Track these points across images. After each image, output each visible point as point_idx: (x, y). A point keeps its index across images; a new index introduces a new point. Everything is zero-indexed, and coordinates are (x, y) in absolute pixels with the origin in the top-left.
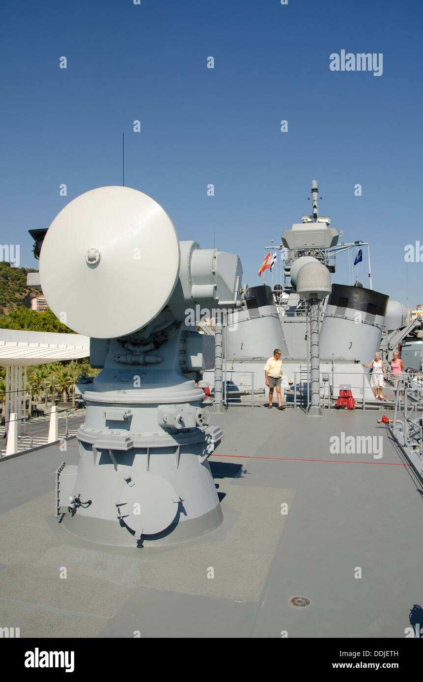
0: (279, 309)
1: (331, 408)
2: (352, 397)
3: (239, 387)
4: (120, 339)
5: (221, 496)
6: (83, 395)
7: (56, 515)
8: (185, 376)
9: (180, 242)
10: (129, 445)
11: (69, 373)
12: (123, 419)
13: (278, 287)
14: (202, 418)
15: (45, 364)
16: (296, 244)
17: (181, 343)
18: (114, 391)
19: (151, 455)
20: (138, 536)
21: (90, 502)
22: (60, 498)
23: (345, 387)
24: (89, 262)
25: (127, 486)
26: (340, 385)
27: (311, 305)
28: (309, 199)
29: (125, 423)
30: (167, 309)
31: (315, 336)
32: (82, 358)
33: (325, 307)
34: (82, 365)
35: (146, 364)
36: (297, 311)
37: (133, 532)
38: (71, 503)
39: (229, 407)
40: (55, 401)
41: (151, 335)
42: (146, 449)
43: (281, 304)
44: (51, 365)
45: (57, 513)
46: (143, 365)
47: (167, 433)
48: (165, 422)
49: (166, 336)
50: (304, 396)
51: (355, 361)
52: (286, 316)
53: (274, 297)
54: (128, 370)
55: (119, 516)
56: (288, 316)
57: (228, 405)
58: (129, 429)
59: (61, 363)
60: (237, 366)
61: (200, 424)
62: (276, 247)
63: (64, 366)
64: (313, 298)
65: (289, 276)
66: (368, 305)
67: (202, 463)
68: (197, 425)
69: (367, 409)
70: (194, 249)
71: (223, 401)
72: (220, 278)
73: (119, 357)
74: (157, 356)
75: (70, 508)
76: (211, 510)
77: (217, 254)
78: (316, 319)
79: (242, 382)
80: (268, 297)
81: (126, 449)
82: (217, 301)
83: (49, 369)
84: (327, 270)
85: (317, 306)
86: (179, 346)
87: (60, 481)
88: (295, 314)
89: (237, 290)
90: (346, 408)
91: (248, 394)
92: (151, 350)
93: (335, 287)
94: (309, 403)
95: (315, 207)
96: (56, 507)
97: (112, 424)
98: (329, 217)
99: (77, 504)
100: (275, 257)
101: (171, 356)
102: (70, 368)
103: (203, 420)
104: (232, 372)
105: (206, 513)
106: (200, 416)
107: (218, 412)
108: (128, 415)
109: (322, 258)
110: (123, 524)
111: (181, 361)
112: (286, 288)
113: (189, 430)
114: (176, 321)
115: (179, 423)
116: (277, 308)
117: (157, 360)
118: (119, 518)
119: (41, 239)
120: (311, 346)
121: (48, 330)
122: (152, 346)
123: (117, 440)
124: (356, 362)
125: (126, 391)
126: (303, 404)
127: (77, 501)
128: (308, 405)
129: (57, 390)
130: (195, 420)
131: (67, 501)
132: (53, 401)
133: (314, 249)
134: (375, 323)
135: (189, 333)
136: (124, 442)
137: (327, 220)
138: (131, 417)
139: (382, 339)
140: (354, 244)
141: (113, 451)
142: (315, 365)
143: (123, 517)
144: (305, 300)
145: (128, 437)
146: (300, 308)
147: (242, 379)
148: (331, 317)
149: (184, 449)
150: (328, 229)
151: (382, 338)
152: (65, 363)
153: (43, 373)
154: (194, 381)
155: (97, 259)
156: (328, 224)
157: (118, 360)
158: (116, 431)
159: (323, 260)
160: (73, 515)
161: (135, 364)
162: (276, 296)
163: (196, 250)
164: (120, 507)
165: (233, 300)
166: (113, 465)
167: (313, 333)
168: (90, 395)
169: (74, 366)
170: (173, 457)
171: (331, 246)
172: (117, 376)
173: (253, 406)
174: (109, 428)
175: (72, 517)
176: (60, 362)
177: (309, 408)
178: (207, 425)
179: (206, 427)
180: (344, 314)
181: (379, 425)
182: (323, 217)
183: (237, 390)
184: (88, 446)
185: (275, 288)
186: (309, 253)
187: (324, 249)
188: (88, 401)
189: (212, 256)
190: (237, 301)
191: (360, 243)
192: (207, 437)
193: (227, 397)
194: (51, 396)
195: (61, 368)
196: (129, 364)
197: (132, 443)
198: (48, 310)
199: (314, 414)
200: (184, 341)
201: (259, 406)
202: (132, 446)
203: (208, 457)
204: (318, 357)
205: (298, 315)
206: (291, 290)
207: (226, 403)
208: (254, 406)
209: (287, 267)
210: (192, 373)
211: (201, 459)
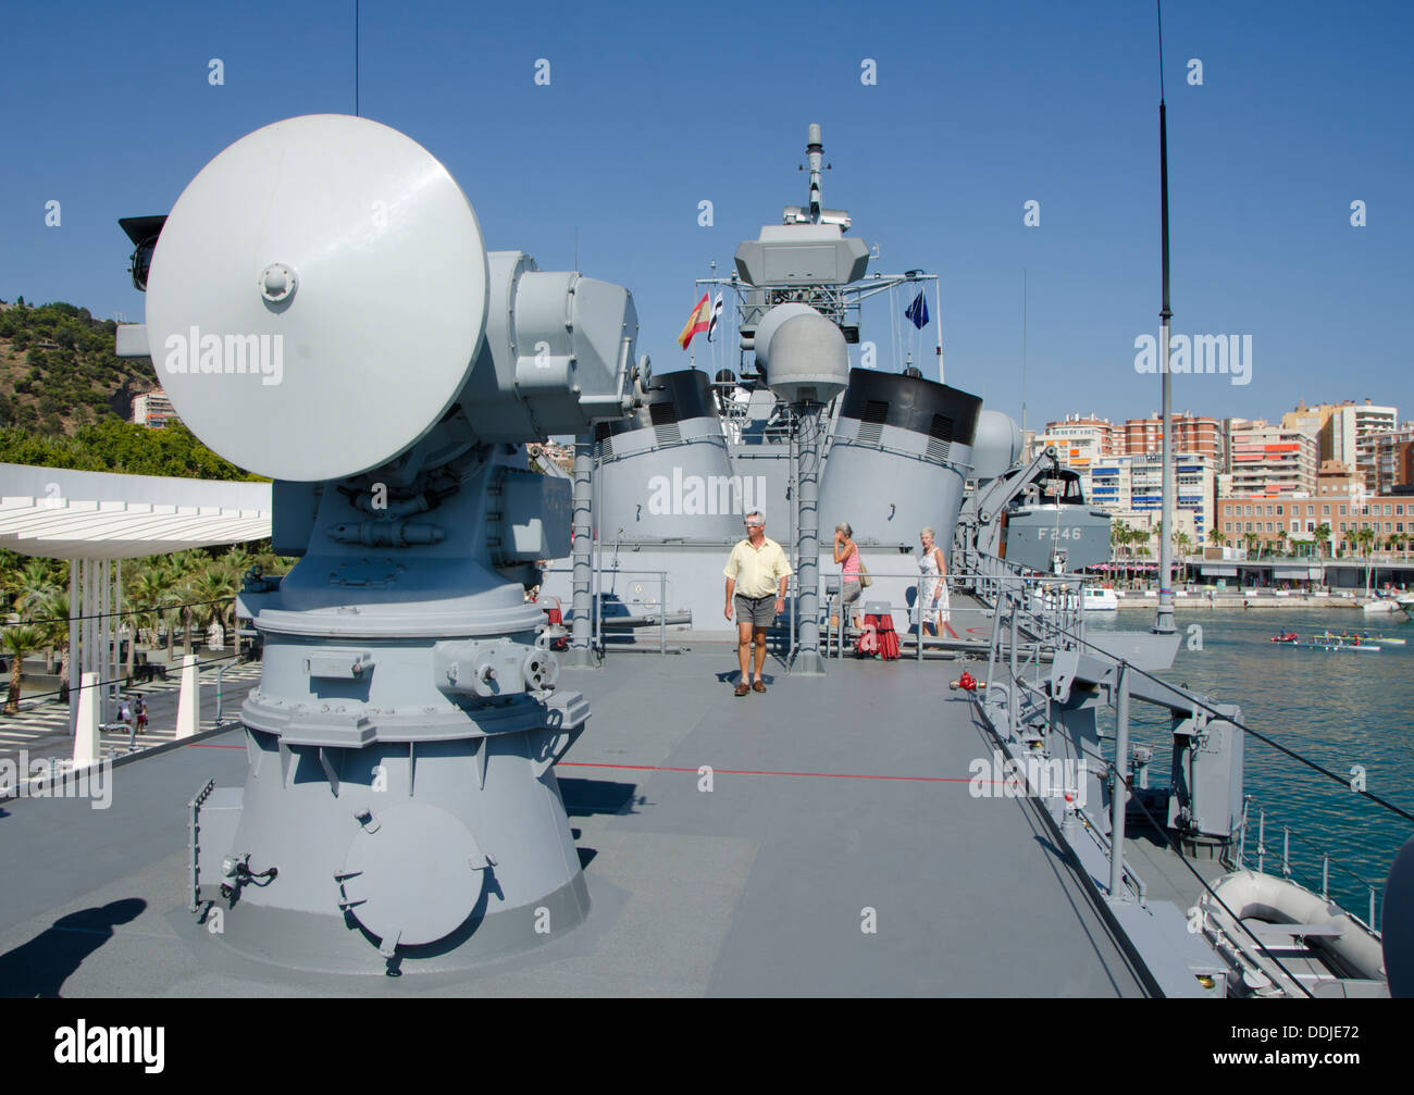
0: (728, 426)
1: (844, 656)
2: (893, 630)
3: (631, 608)
4: (346, 485)
5: (586, 856)
6: (255, 619)
7: (192, 906)
8: (500, 574)
9: (489, 254)
10: (365, 735)
11: (226, 577)
12: (352, 676)
13: (726, 375)
14: (538, 671)
15: (168, 556)
16: (767, 274)
17: (490, 495)
18: (331, 609)
19: (418, 759)
20: (388, 949)
21: (273, 873)
22: (200, 865)
23: (877, 608)
24: (269, 297)
25: (365, 832)
26: (867, 603)
27: (801, 416)
28: (801, 168)
29: (357, 684)
30: (457, 415)
31: (809, 487)
32: (259, 540)
33: (833, 421)
34: (258, 557)
35: (408, 544)
36: (768, 432)
37: (376, 941)
38: (229, 876)
39: (606, 655)
40: (193, 644)
41: (419, 475)
42: (407, 744)
43: (732, 415)
44: (182, 556)
45: (194, 900)
46: (401, 547)
47: (457, 707)
48: (453, 681)
49: (456, 479)
50: (782, 628)
51: (901, 549)
52: (744, 441)
53: (717, 399)
54: (365, 560)
55: (343, 902)
56: (747, 444)
57: (604, 648)
58: (365, 699)
59: (206, 553)
60: (627, 559)
61: (536, 685)
62: (721, 280)
63: (215, 559)
64: (806, 399)
65: (752, 348)
66: (934, 419)
67: (539, 778)
68: (528, 688)
69: (926, 658)
70: (523, 272)
71: (594, 639)
72: (584, 341)
73: (342, 529)
74: (434, 526)
75: (225, 888)
76: (562, 888)
77: (578, 283)
78: (812, 449)
79: (639, 598)
80: (701, 396)
81: (358, 744)
82: (578, 394)
83: (176, 566)
84: (839, 335)
85: (813, 418)
86: (486, 502)
87: (200, 824)
88: (765, 439)
89: (623, 368)
90: (879, 656)
91: (652, 623)
92: (420, 512)
93: (859, 375)
94: (793, 645)
95: (814, 187)
96: (192, 887)
97: (325, 686)
98: (846, 211)
99: (241, 877)
100: (719, 304)
101: (468, 527)
102: (228, 564)
103: (542, 676)
104: (615, 571)
105: (549, 893)
106: (535, 666)
107: (582, 667)
108: (363, 664)
109: (829, 307)
110: (352, 922)
111: (489, 538)
112: (743, 377)
113: (508, 700)
114: (479, 443)
115: (486, 683)
116: (723, 425)
117: (432, 535)
118: (343, 907)
119: (148, 243)
120: (801, 511)
121: (174, 473)
122: (420, 502)
123: (337, 724)
124: (905, 550)
125: (358, 607)
126: (779, 646)
127: (243, 871)
128: (792, 650)
129: (196, 617)
130: (522, 675)
131: (218, 872)
132: (187, 643)
133: (812, 287)
134: (949, 460)
135: (510, 472)
136: (355, 729)
137: (842, 220)
138: (371, 669)
139: (965, 500)
140: (903, 276)
141: (327, 749)
142: (809, 555)
143: (353, 905)
144: (787, 404)
145: (364, 716)
146: (776, 424)
147: (638, 588)
148: (848, 445)
149: (497, 746)
150: (845, 239)
151: (965, 496)
152: (216, 551)
153: (162, 575)
154: (520, 586)
155: (288, 289)
156: (844, 229)
157: (339, 534)
158: (335, 703)
159: (831, 312)
160: (232, 905)
161: (380, 544)
162: (720, 396)
163: (527, 272)
164: (345, 882)
165: (615, 393)
166: (326, 786)
167: (805, 480)
168: (271, 619)
169: (238, 560)
170: (472, 763)
171: (851, 281)
172: (336, 572)
173: (663, 651)
174: (319, 697)
175: (231, 908)
176: (204, 548)
177: (794, 656)
178: (552, 688)
179: (548, 692)
180: (877, 438)
181: (954, 694)
182: (833, 211)
183: (627, 613)
184: (267, 740)
185: (719, 378)
186: (800, 296)
187: (834, 286)
188: (268, 633)
189: (565, 288)
190: (624, 396)
191: (919, 276)
192: (551, 717)
193: (603, 631)
194: (182, 630)
195: (206, 565)
196: (366, 545)
197: (373, 732)
198: (175, 424)
199: (805, 670)
200: (498, 490)
201: (677, 653)
202: (372, 739)
203: (554, 764)
204: (815, 538)
205: (771, 440)
206: (756, 383)
207: (599, 645)
208: (667, 652)
209: (748, 328)
210: (518, 568)
211: (537, 768)
